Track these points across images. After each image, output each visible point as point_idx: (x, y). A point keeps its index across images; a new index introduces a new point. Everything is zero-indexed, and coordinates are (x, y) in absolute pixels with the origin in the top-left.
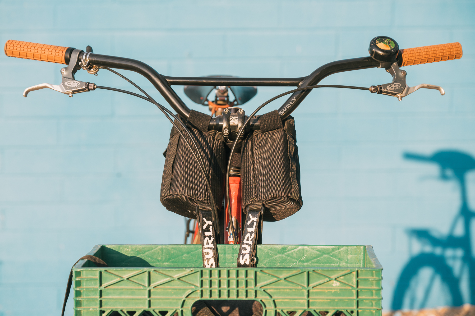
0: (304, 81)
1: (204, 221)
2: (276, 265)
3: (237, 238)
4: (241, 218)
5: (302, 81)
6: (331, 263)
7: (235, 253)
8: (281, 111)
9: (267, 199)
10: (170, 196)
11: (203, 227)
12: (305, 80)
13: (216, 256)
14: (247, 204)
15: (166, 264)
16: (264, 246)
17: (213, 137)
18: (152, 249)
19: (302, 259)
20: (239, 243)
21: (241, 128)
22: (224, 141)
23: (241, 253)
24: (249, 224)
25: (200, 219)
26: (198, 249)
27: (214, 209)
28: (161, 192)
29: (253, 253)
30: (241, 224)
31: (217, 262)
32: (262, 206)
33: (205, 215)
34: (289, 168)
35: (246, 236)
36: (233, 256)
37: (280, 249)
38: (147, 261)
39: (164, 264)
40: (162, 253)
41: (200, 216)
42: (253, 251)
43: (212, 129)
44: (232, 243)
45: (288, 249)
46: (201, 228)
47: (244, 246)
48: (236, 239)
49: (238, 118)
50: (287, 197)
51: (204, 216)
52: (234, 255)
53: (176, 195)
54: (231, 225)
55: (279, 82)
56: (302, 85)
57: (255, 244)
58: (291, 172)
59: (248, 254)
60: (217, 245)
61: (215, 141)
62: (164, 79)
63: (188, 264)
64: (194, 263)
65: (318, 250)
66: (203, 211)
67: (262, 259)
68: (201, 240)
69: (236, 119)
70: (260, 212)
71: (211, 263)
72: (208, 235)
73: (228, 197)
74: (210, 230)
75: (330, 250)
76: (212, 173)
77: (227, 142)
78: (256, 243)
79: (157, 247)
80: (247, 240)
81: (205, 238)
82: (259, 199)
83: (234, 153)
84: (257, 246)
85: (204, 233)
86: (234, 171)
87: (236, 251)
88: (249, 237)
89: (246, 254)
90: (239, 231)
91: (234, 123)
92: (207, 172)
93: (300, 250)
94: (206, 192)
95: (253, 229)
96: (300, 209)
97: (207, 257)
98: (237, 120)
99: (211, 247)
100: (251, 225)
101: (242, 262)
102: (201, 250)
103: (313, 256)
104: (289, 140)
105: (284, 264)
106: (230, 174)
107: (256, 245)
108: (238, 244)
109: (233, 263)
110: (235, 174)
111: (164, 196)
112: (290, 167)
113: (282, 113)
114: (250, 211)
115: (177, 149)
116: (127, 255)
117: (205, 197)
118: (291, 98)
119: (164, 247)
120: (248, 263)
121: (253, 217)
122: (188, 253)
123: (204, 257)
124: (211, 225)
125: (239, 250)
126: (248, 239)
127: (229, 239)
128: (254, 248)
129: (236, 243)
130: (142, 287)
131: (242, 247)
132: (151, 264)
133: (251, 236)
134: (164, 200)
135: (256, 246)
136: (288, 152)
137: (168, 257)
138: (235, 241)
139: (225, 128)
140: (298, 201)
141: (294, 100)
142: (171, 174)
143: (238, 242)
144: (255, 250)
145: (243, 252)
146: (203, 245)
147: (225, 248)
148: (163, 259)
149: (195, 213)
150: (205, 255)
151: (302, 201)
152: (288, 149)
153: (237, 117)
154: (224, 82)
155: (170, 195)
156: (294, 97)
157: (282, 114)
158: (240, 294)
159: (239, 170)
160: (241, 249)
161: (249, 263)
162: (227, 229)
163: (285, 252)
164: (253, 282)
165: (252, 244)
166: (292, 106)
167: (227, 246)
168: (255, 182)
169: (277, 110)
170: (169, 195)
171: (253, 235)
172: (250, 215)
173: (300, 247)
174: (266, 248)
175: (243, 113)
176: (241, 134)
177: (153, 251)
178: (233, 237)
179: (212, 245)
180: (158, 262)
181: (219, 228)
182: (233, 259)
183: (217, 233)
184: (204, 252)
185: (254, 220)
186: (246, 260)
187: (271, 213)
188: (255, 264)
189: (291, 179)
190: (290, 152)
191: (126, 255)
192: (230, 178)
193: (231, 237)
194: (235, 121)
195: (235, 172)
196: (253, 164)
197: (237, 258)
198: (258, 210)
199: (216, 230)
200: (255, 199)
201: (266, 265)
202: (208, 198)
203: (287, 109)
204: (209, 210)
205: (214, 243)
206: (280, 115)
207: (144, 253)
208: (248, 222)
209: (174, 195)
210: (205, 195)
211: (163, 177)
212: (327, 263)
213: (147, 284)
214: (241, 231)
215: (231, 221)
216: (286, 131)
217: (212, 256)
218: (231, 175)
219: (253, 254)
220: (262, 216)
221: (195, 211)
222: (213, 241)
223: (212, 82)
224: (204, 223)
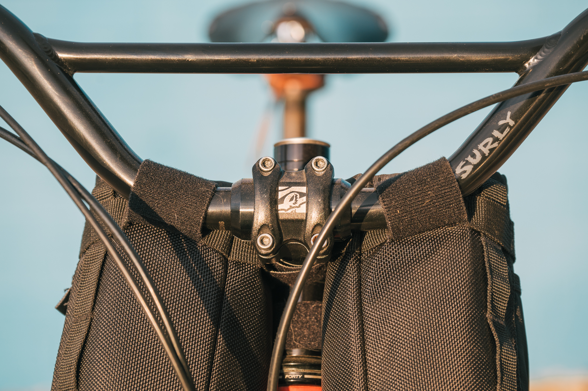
0: (543, 53)
5: (535, 54)
8: (462, 164)
12: (546, 50)
17: (222, 254)
21: (319, 229)
22: (262, 268)
43: (217, 227)
49: (308, 190)
55: (454, 56)
56: (535, 67)
58: (498, 384)
61: (231, 269)
62: (47, 52)
69: (302, 195)
77: (275, 270)
83: (300, 300)
86: (298, 364)
91: (294, 209)
98: (304, 199)
104: (490, 265)
106: (286, 376)
110: (303, 377)
112: (495, 365)
113: (465, 172)
115: (95, 301)
118: (496, 116)
136: (486, 311)
139: (263, 227)
141: (507, 125)
152: (489, 299)
153: (303, 189)
154: (258, 61)
156: (509, 114)
157: (464, 176)
159: (318, 360)
166: (499, 144)
169: (447, 157)
175: (325, 174)
176: (320, 248)
190: (494, 307)
192: (285, 390)
194: (297, 205)
195: (304, 369)
196: (364, 353)
203: (484, 157)
206: (459, 180)
216: (479, 233)
218: (287, 378)
223: (218, 61)
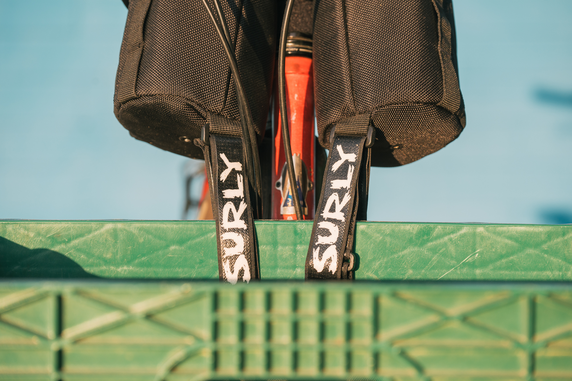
1: (221, 162)
2: (404, 274)
3: (304, 206)
4: (313, 158)
6: (544, 269)
7: (301, 243)
9: (380, 107)
10: (136, 98)
11: (219, 177)
13: (253, 249)
14: (328, 122)
15: (125, 271)
16: (374, 226)
18: (90, 232)
19: (468, 259)
20: (309, 217)
23: (316, 244)
24: (337, 171)
25: (213, 157)
26: (207, 233)
27: (248, 132)
28: (117, 89)
29: (347, 242)
30: (313, 173)
31: (256, 265)
32: (369, 125)
33: (224, 146)
34: (435, 33)
35: (328, 201)
36: (295, 251)
37: (415, 232)
38: (77, 260)
39: (120, 269)
40: (116, 242)
41: (212, 149)
42: (346, 237)
44: (290, 218)
45: (435, 234)
46: (215, 180)
47: (323, 225)
48: (302, 208)
50: (432, 104)
51: (221, 150)
52: (299, 247)
53: (153, 95)
54: (289, 173)
57: (351, 219)
58: (439, 42)
59: (335, 246)
60: (256, 223)
63: (180, 270)
64: (196, 268)
65: (510, 238)
66: (220, 136)
67: (369, 257)
68: (213, 211)
70: (363, 141)
71: (240, 268)
72: (232, 197)
73: (282, 103)
74: (237, 185)
75: (543, 237)
76: (243, 41)
78: (354, 219)
79: (102, 226)
80: (332, 209)
81: (224, 204)
82: (361, 108)
84: (356, 226)
85: (223, 192)
86: (295, 42)
87: (303, 238)
88: (337, 202)
89: (329, 245)
90: (308, 189)
92: (230, 37)
93: (464, 235)
94: (228, 89)
95: (346, 183)
96: (457, 137)
97: (229, 252)
99: (239, 228)
100: (342, 173)
101: (319, 266)
102: (214, 234)
103: (499, 250)
105: (423, 271)
107: (353, 224)
108: (306, 219)
109: (294, 267)
110: (299, 50)
111: (121, 99)
112: (438, 29)
114: (339, 137)
116: (24, 245)
117: (226, 103)
119: (120, 225)
120: (333, 268)
121: (346, 151)
122: (181, 242)
123: (222, 254)
124: (239, 172)
125: (312, 235)
126: (335, 207)
127: (284, 210)
128: (349, 232)
129: (302, 219)
130: (35, 341)
131: (319, 229)
132: (87, 269)
133: (341, 200)
134: (124, 111)
135: (353, 226)
137: (129, 252)
138: (298, 212)
140: (455, 114)
142: (140, 44)
143: (305, 216)
144: (351, 234)
145: (322, 240)
146: (218, 221)
147: (275, 231)
148: (118, 256)
149: (199, 143)
150: (224, 248)
151: (464, 115)
155: (138, 95)
158: (329, 360)
159: (309, 40)
160: (316, 232)
161: (337, 268)
162: (278, 185)
163: (428, 241)
164: (367, 327)
165: (343, 220)
167: (280, 226)
168: (350, 65)
170: (135, 95)
171: (347, 198)
172: (339, 148)
173: (465, 230)
174: (379, 232)
177: (90, 236)
178: (293, 204)
179: (243, 222)
180: (105, 265)
181: (260, 181)
182: (295, 257)
183: (255, 191)
184: (222, 240)
185: (349, 161)
186: (330, 260)
187: (388, 143)
188: (351, 270)
189: (441, 58)
191: (22, 247)
192: (288, 59)
193: (290, 204)
195: (300, 45)
196: (346, 21)
197: (305, 256)
198: (358, 134)
199: (252, 184)
200: (352, 108)
201: (380, 273)
202: (232, 105)
204: (234, 135)
205: (247, 218)
207: (70, 240)
208: (333, 164)
209: (147, 96)
210: (226, 97)
211: (120, 54)
212: (534, 270)
213: (50, 331)
214: (313, 189)
215: (289, 162)
217: (242, 249)
218: (288, 51)
219: (346, 245)
220: (369, 151)
221: (199, 137)
222: (246, 211)
224: (224, 167)
